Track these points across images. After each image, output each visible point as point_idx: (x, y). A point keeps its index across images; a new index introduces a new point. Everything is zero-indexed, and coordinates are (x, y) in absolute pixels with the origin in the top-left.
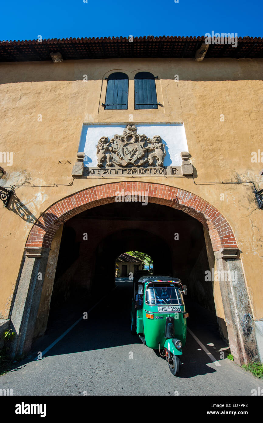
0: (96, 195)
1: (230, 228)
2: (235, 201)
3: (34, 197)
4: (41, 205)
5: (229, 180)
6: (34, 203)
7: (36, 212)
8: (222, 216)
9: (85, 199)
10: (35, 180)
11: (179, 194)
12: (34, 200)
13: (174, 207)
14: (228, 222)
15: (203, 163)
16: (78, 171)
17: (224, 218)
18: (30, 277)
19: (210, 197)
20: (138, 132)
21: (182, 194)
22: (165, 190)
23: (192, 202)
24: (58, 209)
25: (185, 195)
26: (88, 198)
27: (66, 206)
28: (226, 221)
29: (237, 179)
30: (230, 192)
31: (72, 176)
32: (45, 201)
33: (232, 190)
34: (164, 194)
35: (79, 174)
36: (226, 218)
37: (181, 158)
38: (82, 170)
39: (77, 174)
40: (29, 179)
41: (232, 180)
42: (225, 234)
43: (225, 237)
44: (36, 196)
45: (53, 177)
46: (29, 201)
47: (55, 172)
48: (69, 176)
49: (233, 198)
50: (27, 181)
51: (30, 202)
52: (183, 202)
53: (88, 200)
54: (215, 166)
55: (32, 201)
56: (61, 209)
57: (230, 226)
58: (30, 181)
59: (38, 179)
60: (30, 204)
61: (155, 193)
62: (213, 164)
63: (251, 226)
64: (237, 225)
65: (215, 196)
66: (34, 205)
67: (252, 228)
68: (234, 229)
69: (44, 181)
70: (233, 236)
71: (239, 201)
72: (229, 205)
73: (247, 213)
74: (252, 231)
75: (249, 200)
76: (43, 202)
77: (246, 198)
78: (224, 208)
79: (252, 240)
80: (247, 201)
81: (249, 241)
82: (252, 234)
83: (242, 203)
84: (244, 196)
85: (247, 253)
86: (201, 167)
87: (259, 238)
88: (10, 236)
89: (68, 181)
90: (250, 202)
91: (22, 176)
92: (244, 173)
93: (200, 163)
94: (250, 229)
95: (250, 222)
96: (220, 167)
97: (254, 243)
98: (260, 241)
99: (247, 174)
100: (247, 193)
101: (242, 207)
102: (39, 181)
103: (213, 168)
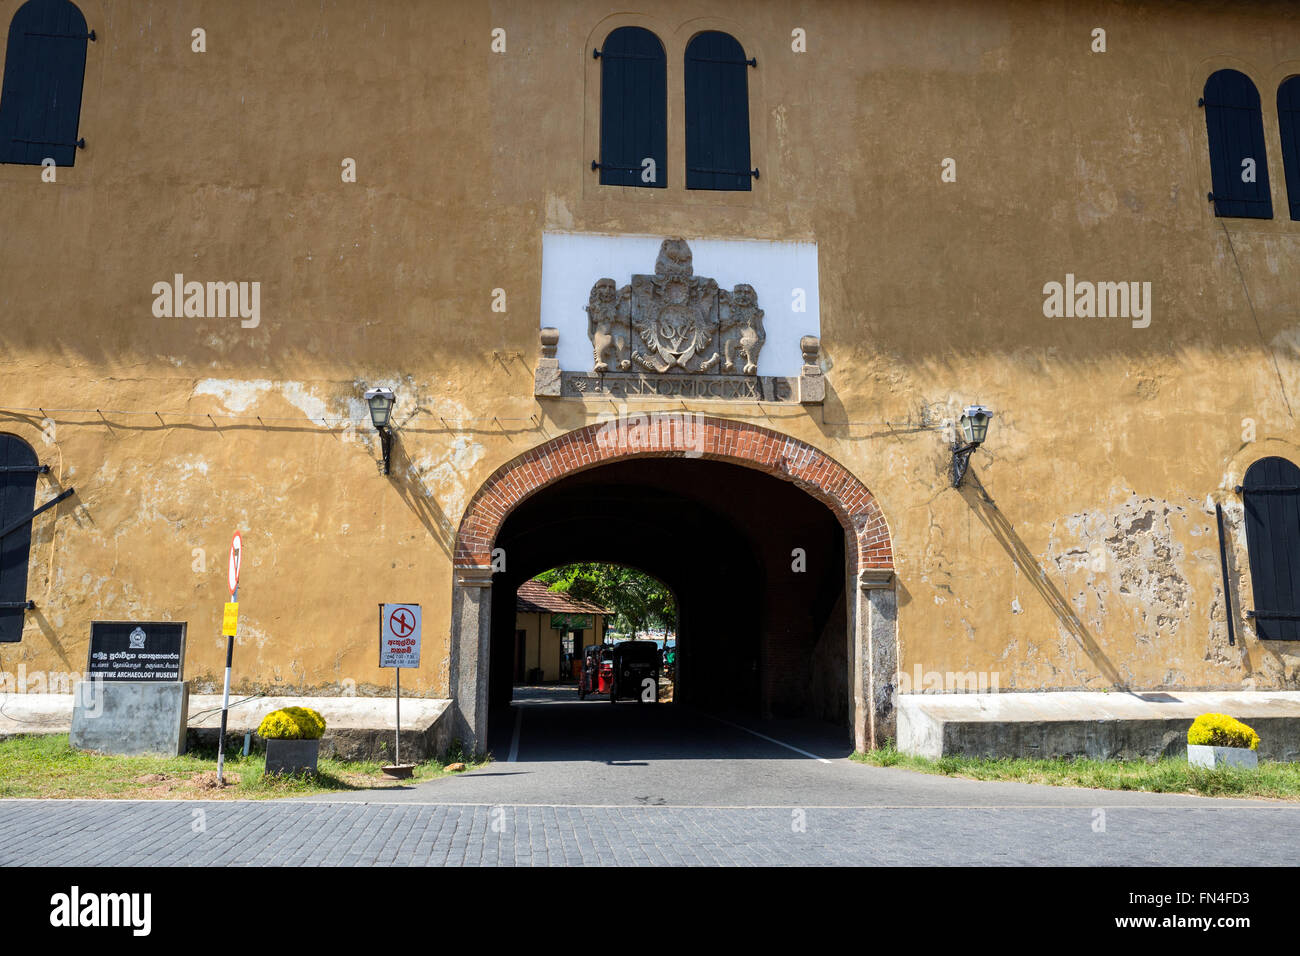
0: (597, 449)
1: (884, 529)
2: (907, 469)
3: (450, 451)
4: (471, 470)
5: (903, 418)
6: (453, 466)
7: (461, 486)
8: (874, 503)
9: (572, 457)
10: (441, 403)
11: (789, 448)
12: (450, 459)
13: (774, 474)
14: (883, 515)
15: (852, 371)
16: (549, 384)
17: (877, 506)
19: (856, 460)
21: (795, 451)
22: (756, 439)
23: (816, 470)
24: (512, 480)
25: (801, 452)
26: (579, 456)
27: (530, 474)
28: (879, 514)
29: (922, 415)
30: (901, 446)
31: (533, 398)
32: (478, 461)
33: (905, 444)
34: (754, 450)
35: (553, 394)
36: (880, 508)
37: (799, 355)
38: (559, 382)
39: (547, 392)
40: (425, 402)
41: (909, 417)
42: (874, 540)
43: (873, 547)
45: (488, 398)
46: (438, 462)
47: (491, 384)
48: (526, 394)
49: (904, 461)
50: (422, 406)
51: (441, 462)
52: (795, 470)
53: (580, 461)
54: (878, 380)
55: (447, 460)
56: (519, 481)
57: (887, 523)
58: (429, 407)
59: (449, 401)
60: (443, 466)
61: (735, 445)
62: (873, 375)
63: (930, 525)
64: (902, 523)
65: (866, 457)
66: (454, 470)
67: (930, 528)
68: (894, 530)
69: (466, 409)
70: (888, 544)
71: (917, 469)
72: (892, 479)
73: (926, 495)
74: (930, 535)
75: (936, 468)
76: (473, 463)
77: (932, 463)
78: (881, 485)
79: (926, 552)
80: (933, 470)
81: (917, 556)
82: (926, 543)
83: (921, 474)
84: (928, 458)
85: (909, 579)
86: (846, 383)
87: (940, 548)
88: (412, 541)
89: (526, 409)
90: (938, 471)
91: (404, 392)
92: (942, 400)
93: (844, 371)
94: (926, 530)
95: (930, 515)
96: (890, 384)
97: (927, 559)
98: (940, 555)
99: (946, 403)
100: (935, 451)
101: (919, 484)
102: (453, 407)
103: (871, 385)
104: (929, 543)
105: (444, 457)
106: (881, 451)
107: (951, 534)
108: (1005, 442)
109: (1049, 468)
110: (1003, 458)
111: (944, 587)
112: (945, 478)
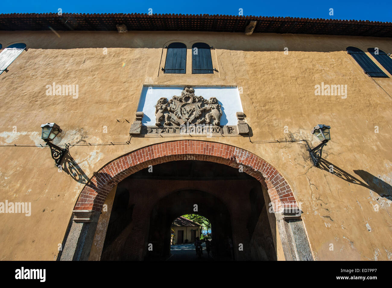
0: (153, 154)
1: (288, 187)
2: (291, 159)
3: (89, 156)
4: (95, 164)
5: (283, 139)
6: (88, 162)
7: (89, 171)
8: (280, 174)
9: (142, 158)
10: (91, 138)
11: (236, 152)
12: (88, 159)
13: (231, 165)
14: (286, 180)
15: (258, 122)
16: (136, 129)
17: (281, 176)
18: (75, 245)
19: (267, 155)
20: (195, 93)
21: (239, 152)
22: (222, 148)
23: (250, 161)
24: (113, 168)
25: (242, 153)
26: (144, 157)
27: (121, 165)
28: (283, 180)
29: (291, 137)
30: (285, 150)
31: (129, 135)
32: (100, 160)
33: (287, 148)
34: (221, 153)
35: (137, 133)
36: (283, 177)
37: (236, 118)
38: (140, 129)
39: (135, 132)
40: (85, 138)
41: (286, 138)
42: (284, 193)
43: (285, 196)
44: (90, 154)
45: (110, 135)
46: (82, 160)
47: (113, 131)
48: (126, 134)
49: (288, 156)
50: (83, 139)
51: (83, 161)
52: (240, 161)
53: (145, 159)
54: (269, 125)
55: (86, 160)
56: (116, 168)
57: (288, 184)
58: (86, 139)
59: (95, 137)
60: (84, 163)
61: (212, 150)
62: (267, 124)
63: (309, 184)
64: (296, 184)
65: (271, 155)
66: (88, 164)
67: (310, 186)
68: (293, 187)
69: (100, 140)
70: (292, 195)
71: (295, 159)
72: (285, 163)
73: (303, 171)
74: (311, 189)
75: (304, 158)
76: (97, 161)
77: (301, 156)
78: (281, 166)
79: (312, 198)
80: (303, 159)
81: (308, 200)
82: (310, 193)
83: (298, 161)
84: (299, 154)
85: (308, 213)
86: (256, 127)
87: (318, 196)
88: (58, 198)
89: (126, 139)
90: (305, 160)
91: (78, 134)
92: (297, 132)
93: (255, 122)
94: (308, 187)
95: (308, 180)
96: (274, 127)
97: (313, 201)
98: (319, 199)
99: (299, 133)
100: (301, 151)
101: (298, 165)
102: (96, 139)
103: (267, 127)
104: (312, 193)
105: (86, 158)
106: (277, 152)
107: (321, 188)
108: (330, 147)
109: (354, 157)
110: (332, 153)
111: (327, 217)
112: (309, 163)
